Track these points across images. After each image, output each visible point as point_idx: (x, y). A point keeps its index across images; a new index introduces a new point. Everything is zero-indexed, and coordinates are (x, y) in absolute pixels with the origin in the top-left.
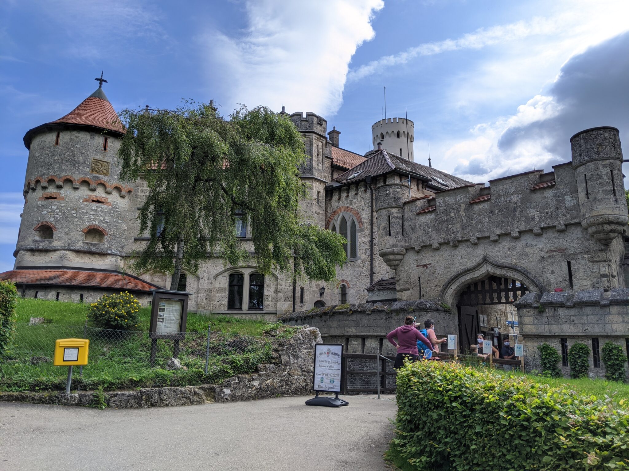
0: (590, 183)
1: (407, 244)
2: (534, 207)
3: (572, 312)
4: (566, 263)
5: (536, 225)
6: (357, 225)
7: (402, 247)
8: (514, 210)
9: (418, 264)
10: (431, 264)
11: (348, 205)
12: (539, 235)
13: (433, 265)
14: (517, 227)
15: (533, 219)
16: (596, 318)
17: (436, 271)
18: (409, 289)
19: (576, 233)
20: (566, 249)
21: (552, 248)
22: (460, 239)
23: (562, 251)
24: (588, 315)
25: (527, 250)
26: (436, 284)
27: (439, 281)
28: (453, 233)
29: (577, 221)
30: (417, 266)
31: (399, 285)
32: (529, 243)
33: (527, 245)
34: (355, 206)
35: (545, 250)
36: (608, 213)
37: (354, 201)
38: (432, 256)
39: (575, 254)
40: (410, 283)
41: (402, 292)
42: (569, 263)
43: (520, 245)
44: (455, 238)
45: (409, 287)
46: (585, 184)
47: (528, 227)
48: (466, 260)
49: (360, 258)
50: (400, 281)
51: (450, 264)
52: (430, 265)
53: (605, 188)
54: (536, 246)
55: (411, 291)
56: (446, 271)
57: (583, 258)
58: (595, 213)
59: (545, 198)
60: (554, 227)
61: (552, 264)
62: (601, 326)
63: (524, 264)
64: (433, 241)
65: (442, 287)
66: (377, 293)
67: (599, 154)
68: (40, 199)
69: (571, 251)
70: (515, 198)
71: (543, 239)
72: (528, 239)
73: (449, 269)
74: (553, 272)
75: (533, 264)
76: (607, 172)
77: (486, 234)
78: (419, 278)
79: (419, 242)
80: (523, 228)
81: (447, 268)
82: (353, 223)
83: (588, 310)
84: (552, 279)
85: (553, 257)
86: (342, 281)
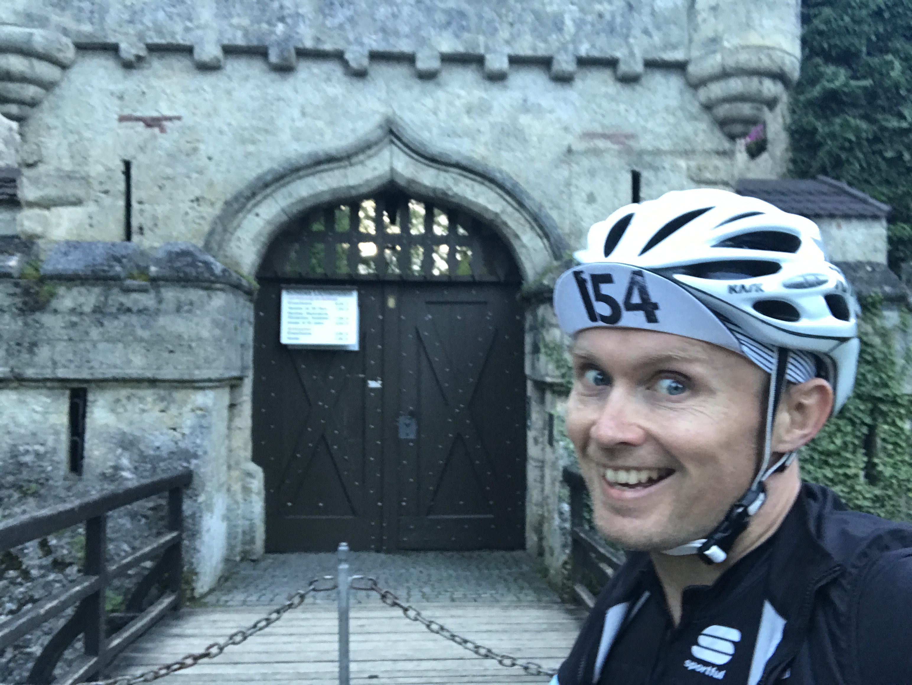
1: (87, 28)
4: (628, 178)
5: (564, 47)
7: (65, 32)
9: (127, 112)
10: (179, 118)
12: (565, 79)
13: (188, 120)
14: (508, 42)
15: (559, 27)
17: (202, 146)
18: (78, 202)
20: (632, 136)
21: (597, 128)
22: (309, 44)
23: (622, 139)
25: (524, 120)
26: (198, 192)
27: (211, 184)
28: (282, 19)
29: (678, 55)
30: (123, 119)
31: (35, 182)
32: (532, 99)
33: (525, 107)
35: (578, 129)
38: (186, 91)
39: (657, 153)
40: (86, 180)
41: (47, 207)
42: (636, 178)
43: (503, 101)
44: (288, 38)
45: (81, 193)
48: (320, 124)
50: (41, 168)
51: (258, 130)
52: (177, 123)
54: (551, 111)
55: (91, 207)
56: (239, 152)
57: (675, 168)
60: (613, 62)
61: (592, 173)
63: (509, 163)
64: (199, 32)
65: (219, 205)
69: (647, 142)
71: (571, 93)
72: (530, 86)
73: (251, 148)
74: (591, 199)
75: (538, 165)
77: (404, 46)
78: (127, 165)
79: (140, 27)
80: (524, 47)
81: (243, 141)
84: (589, 217)
85: (596, 152)
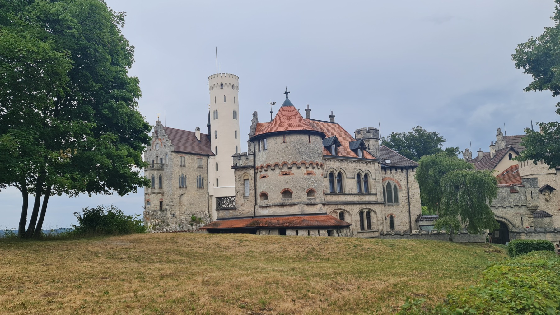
0: (533, 194)
2: (512, 198)
3: (537, 234)
5: (512, 204)
6: (398, 188)
8: (505, 198)
11: (392, 177)
12: (512, 208)
14: (506, 204)
15: (511, 202)
19: (524, 208)
21: (517, 212)
23: (520, 213)
29: (525, 205)
33: (508, 211)
34: (396, 178)
35: (514, 213)
37: (396, 175)
39: (524, 215)
42: (522, 217)
43: (505, 210)
46: (531, 194)
47: (510, 205)
49: (401, 204)
54: (512, 211)
58: (535, 204)
59: (515, 196)
60: (518, 206)
61: (517, 217)
63: (506, 217)
66: (425, 222)
68: (305, 174)
69: (522, 214)
70: (505, 194)
71: (513, 209)
72: (509, 208)
74: (517, 220)
75: (510, 217)
77: (494, 205)
80: (508, 205)
82: (395, 186)
83: (541, 234)
84: (517, 222)
85: (517, 215)
86: (391, 214)
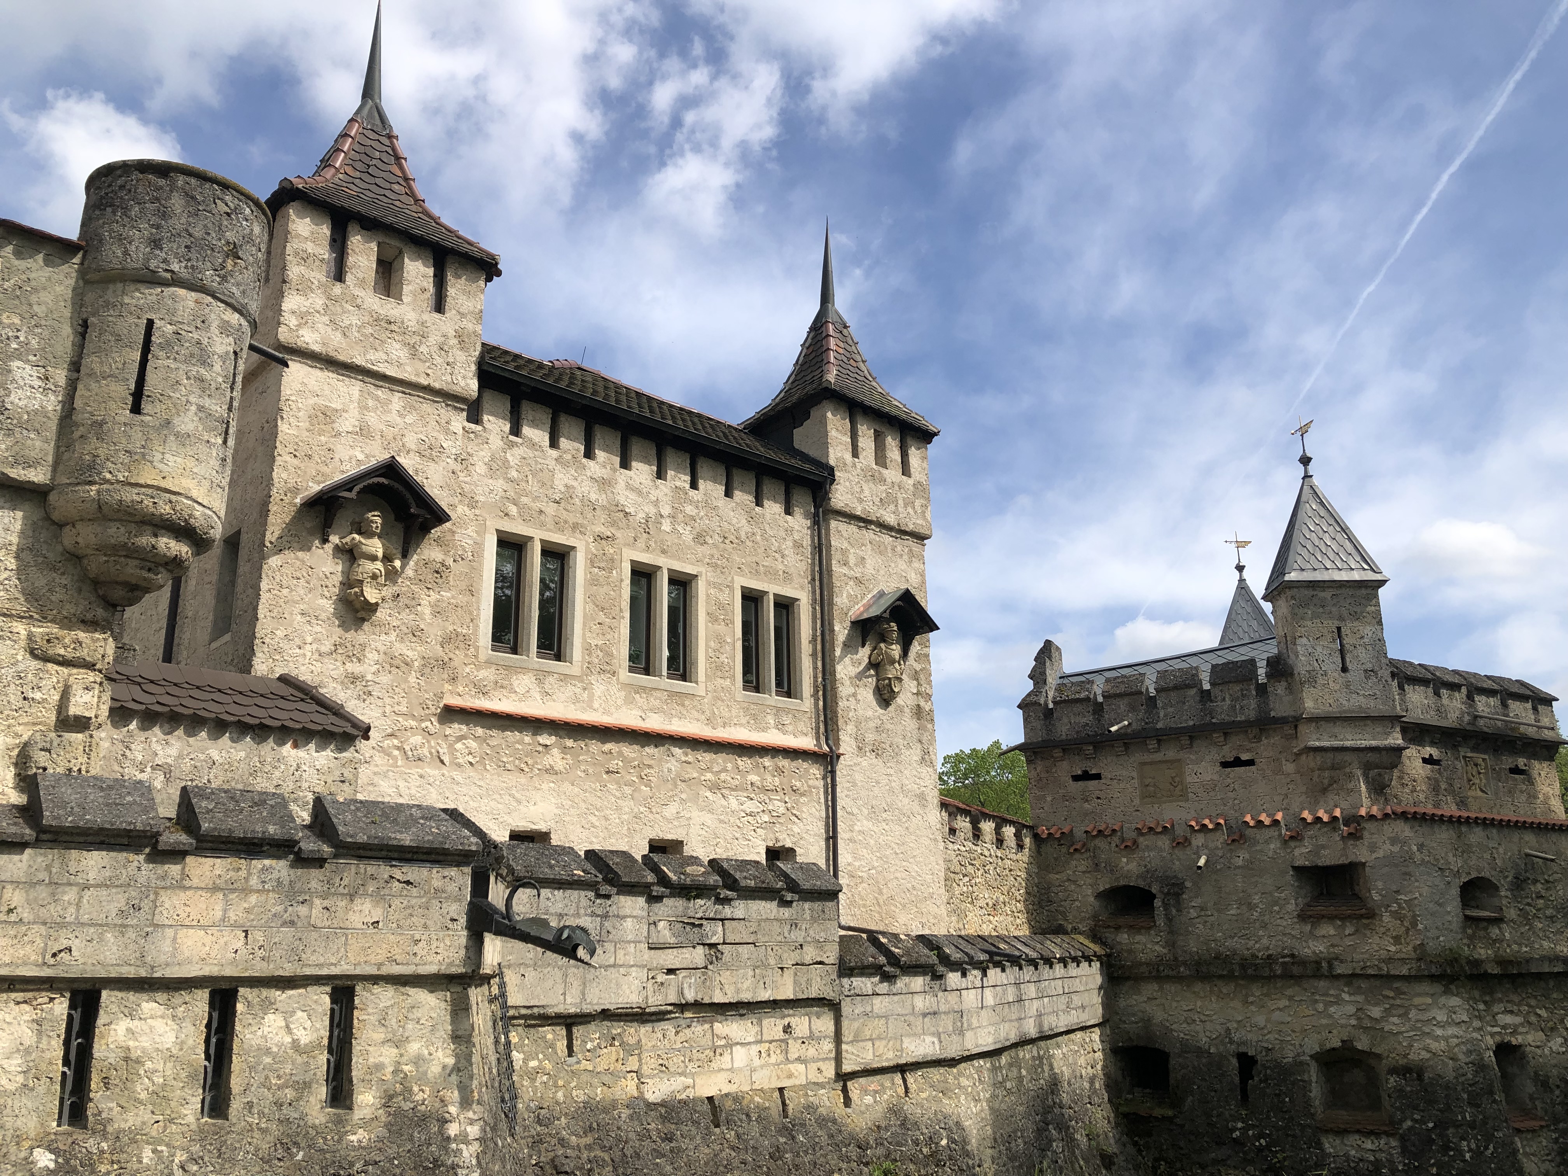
0: (157, 360)
16: (117, 901)
19: (1, 521)
24: (86, 887)
29: (33, 475)
36: (194, 494)
46: (137, 355)
53: (207, 402)
62: (131, 934)
67: (224, 278)
76: (227, 353)
